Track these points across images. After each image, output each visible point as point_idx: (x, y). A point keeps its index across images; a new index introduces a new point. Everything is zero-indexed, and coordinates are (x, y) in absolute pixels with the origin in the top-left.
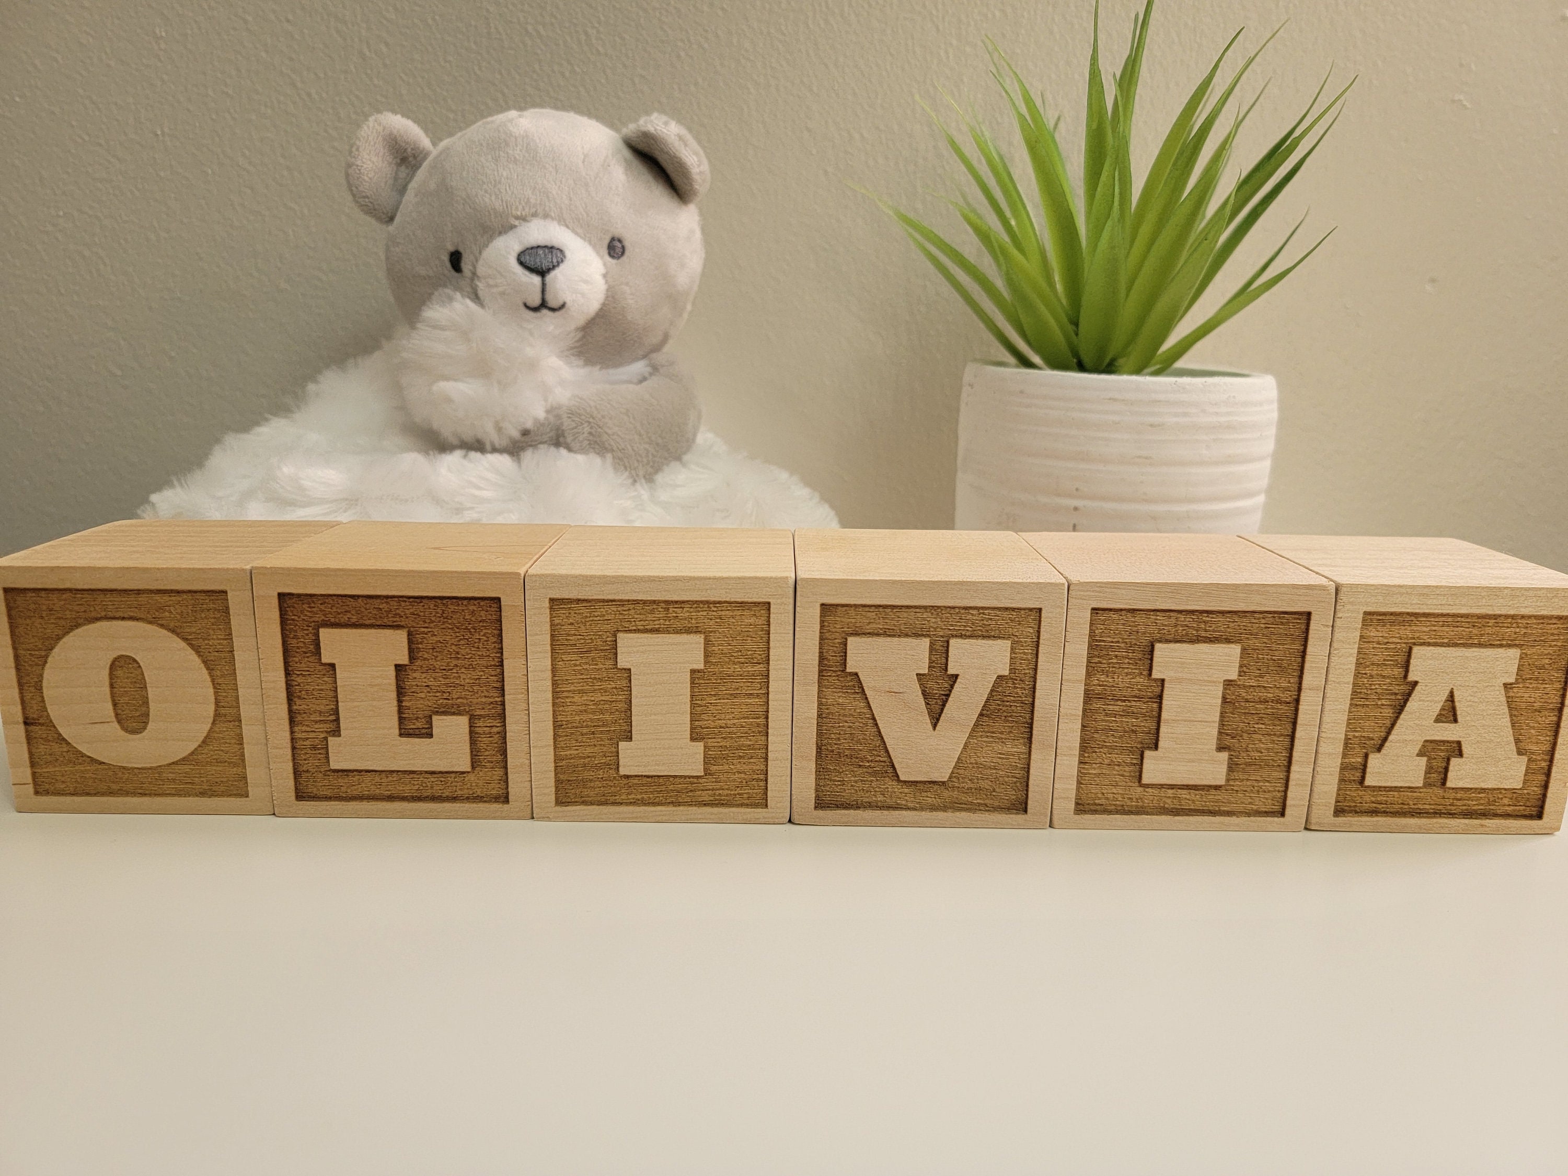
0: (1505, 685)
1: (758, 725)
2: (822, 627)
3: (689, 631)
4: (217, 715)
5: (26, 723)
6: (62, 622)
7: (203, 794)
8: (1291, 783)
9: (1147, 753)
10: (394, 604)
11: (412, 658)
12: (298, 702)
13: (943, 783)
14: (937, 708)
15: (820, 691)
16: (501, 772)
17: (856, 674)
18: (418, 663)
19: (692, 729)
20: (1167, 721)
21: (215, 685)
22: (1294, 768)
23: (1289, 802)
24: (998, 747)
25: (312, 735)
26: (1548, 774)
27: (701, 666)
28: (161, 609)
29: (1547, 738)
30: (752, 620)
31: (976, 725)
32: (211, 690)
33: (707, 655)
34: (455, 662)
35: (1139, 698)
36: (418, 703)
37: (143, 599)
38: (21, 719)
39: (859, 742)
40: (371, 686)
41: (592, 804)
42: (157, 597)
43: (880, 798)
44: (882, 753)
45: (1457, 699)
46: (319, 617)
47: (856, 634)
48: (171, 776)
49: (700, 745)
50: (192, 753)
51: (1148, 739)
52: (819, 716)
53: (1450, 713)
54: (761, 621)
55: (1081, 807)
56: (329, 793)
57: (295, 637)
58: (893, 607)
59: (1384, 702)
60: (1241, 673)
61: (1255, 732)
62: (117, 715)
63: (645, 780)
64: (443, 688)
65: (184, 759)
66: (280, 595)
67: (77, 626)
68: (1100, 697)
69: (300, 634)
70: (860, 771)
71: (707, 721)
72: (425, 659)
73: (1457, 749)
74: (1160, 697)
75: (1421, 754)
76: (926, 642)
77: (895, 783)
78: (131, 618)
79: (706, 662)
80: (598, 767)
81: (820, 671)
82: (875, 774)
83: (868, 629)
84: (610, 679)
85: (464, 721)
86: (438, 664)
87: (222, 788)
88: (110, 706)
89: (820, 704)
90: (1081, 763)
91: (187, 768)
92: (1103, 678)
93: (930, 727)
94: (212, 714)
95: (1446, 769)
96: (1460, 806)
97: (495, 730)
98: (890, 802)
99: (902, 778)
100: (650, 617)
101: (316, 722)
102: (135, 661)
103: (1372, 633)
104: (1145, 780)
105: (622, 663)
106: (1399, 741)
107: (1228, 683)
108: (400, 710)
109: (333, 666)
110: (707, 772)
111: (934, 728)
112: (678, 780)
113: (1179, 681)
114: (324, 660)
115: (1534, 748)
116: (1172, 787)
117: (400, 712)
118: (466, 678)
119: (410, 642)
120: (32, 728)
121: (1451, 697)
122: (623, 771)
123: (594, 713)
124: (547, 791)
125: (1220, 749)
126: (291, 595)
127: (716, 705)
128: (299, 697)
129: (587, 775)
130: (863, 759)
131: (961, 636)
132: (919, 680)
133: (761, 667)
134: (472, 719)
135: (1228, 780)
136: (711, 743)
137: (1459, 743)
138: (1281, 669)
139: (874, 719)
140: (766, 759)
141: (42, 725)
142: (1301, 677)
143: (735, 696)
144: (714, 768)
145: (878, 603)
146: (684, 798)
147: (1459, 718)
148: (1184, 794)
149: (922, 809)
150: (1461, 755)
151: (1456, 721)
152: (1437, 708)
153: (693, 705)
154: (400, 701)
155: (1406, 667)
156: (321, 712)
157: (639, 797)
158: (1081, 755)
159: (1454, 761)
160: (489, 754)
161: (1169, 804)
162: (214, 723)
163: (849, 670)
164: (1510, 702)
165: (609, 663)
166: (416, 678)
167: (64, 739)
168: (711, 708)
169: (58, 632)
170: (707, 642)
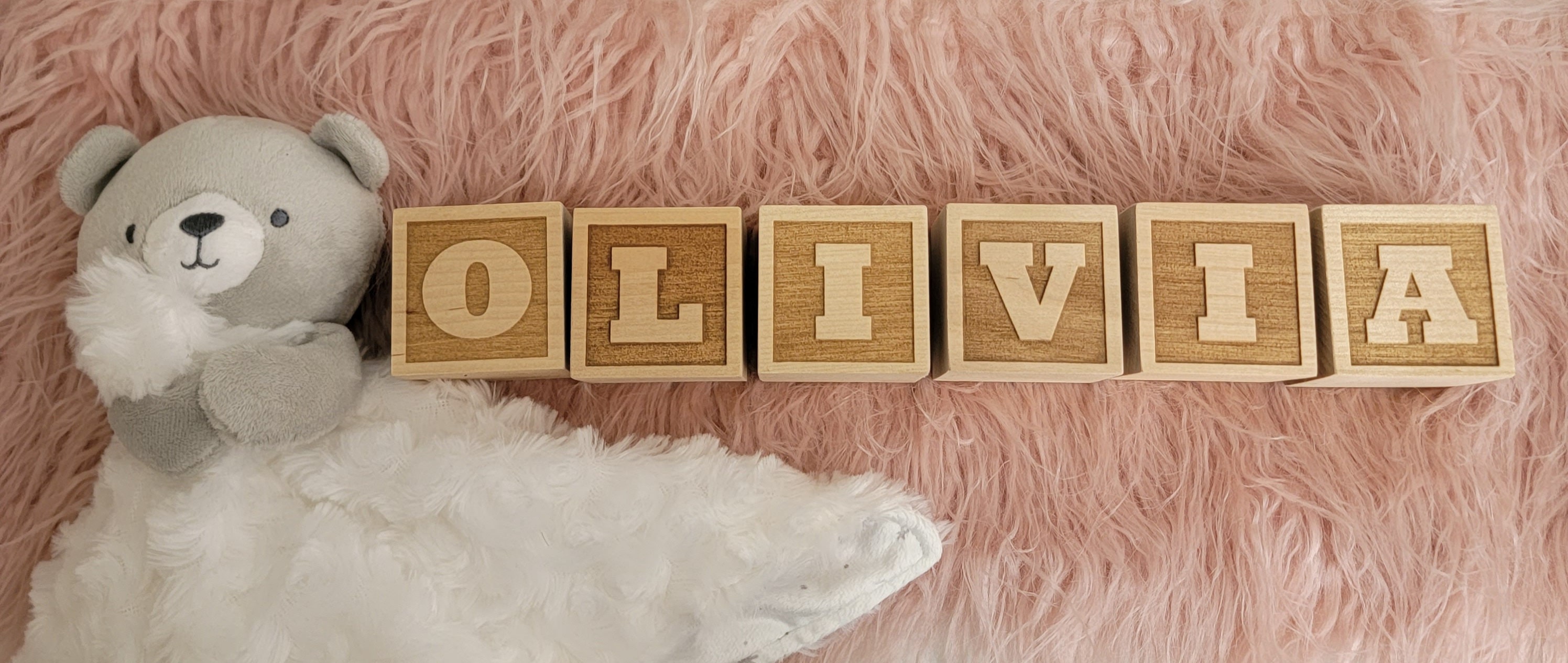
0: (1447, 271)
1: (907, 305)
2: (963, 236)
3: (860, 242)
4: (532, 300)
5: (408, 312)
6: (441, 243)
7: (517, 356)
8: (1302, 340)
9: (1200, 319)
10: (660, 231)
11: (669, 266)
12: (594, 297)
13: (1049, 343)
14: (1041, 290)
15: (964, 279)
16: (721, 343)
17: (987, 267)
18: (673, 269)
19: (864, 308)
20: (1211, 296)
21: (533, 281)
22: (1302, 329)
23: (1303, 354)
24: (1083, 317)
25: (600, 320)
26: (1494, 333)
27: (869, 264)
28: (503, 232)
29: (1487, 308)
30: (901, 235)
31: (1068, 300)
32: (530, 283)
33: (873, 258)
34: (695, 268)
35: (1190, 281)
36: (671, 296)
37: (493, 225)
38: (405, 309)
39: (991, 314)
40: (642, 284)
41: (797, 361)
42: (502, 224)
43: (1007, 353)
44: (1007, 321)
45: (1416, 280)
46: (613, 241)
47: (985, 241)
48: (497, 345)
49: (869, 319)
50: (513, 328)
51: (1201, 310)
52: (964, 295)
53: (1414, 290)
54: (908, 234)
55: (1160, 359)
56: (608, 361)
57: (596, 254)
58: (1008, 223)
59: (1368, 284)
60: (1255, 264)
61: (1271, 305)
62: (467, 303)
63: (833, 345)
64: (687, 286)
65: (507, 332)
66: (590, 227)
67: (450, 245)
68: (1164, 280)
69: (599, 252)
70: (993, 334)
71: (873, 302)
72: (677, 266)
73: (1426, 317)
74: (1204, 280)
75: (1402, 319)
76: (1030, 245)
77: (1016, 343)
78: (484, 238)
79: (872, 262)
80: (801, 335)
81: (964, 266)
82: (1002, 336)
83: (992, 237)
84: (810, 274)
85: (699, 307)
86: (684, 270)
87: (531, 352)
88: (464, 297)
89: (964, 288)
90: (1156, 326)
91: (508, 338)
92: (1165, 267)
93: (1037, 301)
94: (529, 298)
95: (1422, 330)
96: (1438, 358)
97: (719, 314)
98: (1014, 356)
99: (1022, 338)
100: (837, 233)
101: (603, 311)
102: (484, 266)
103: (1349, 237)
104: (1201, 338)
105: (819, 262)
106: (1384, 310)
107: (1247, 272)
108: (659, 300)
109: (618, 272)
110: (874, 339)
111: (1040, 302)
112: (854, 344)
113: (1215, 268)
114: (613, 268)
115: (1480, 315)
116: (1221, 343)
117: (659, 303)
118: (703, 278)
119: (668, 255)
120: (412, 316)
121: (1412, 278)
122: (818, 337)
123: (800, 297)
124: (767, 351)
125: (1249, 316)
126: (596, 226)
127: (879, 291)
128: (594, 294)
129: (793, 341)
130: (995, 326)
131: (1053, 242)
132: (1028, 271)
133: (908, 265)
134: (705, 306)
135: (1258, 339)
136: (876, 317)
137: (1426, 312)
138: (1282, 262)
139: (1000, 297)
140: (913, 328)
141: (418, 313)
142: (1295, 266)
143: (890, 285)
144: (878, 336)
145: (998, 219)
146: (858, 357)
147: (1422, 293)
148: (1230, 348)
149: (1036, 361)
150: (1429, 320)
151: (1420, 295)
152: (1405, 287)
153: (864, 292)
154: (659, 295)
155: (1378, 259)
156: (607, 304)
157: (829, 356)
158: (1156, 321)
159: (1426, 324)
160: (715, 330)
161: (1221, 356)
162: (529, 306)
163: (982, 263)
164: (1453, 282)
165: (810, 264)
166: (671, 278)
167: (432, 322)
168: (876, 293)
169: (438, 250)
170: (873, 249)
